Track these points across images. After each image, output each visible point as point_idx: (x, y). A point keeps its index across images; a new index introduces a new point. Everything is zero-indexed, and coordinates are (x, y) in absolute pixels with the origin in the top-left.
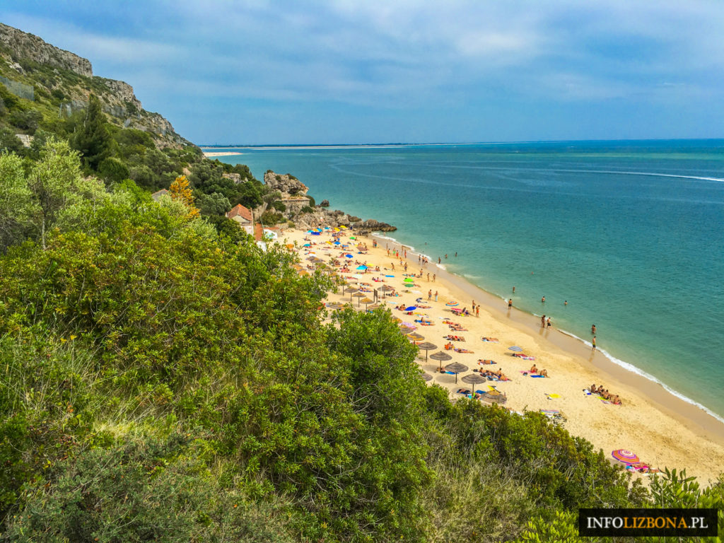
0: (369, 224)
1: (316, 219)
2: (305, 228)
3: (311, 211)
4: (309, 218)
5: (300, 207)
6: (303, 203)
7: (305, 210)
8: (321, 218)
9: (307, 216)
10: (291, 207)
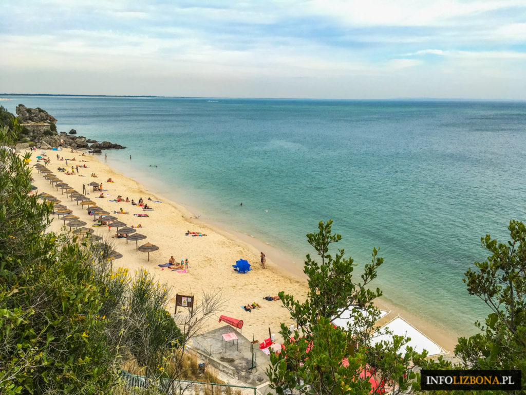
0: (104, 145)
1: (56, 141)
2: (45, 147)
3: (51, 134)
4: (49, 140)
5: (42, 131)
6: (44, 128)
7: (47, 133)
8: (62, 140)
9: (47, 138)
10: (34, 131)
